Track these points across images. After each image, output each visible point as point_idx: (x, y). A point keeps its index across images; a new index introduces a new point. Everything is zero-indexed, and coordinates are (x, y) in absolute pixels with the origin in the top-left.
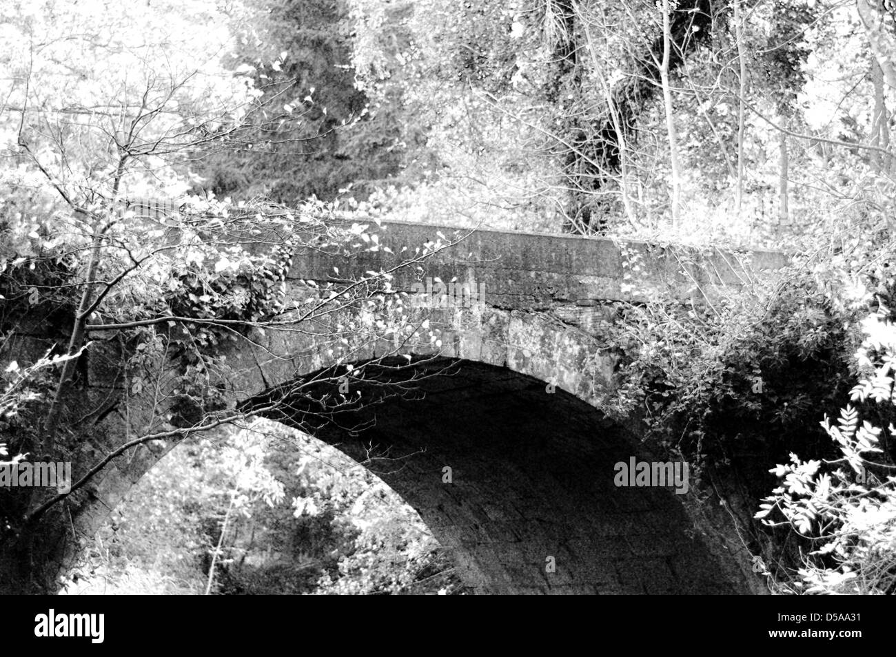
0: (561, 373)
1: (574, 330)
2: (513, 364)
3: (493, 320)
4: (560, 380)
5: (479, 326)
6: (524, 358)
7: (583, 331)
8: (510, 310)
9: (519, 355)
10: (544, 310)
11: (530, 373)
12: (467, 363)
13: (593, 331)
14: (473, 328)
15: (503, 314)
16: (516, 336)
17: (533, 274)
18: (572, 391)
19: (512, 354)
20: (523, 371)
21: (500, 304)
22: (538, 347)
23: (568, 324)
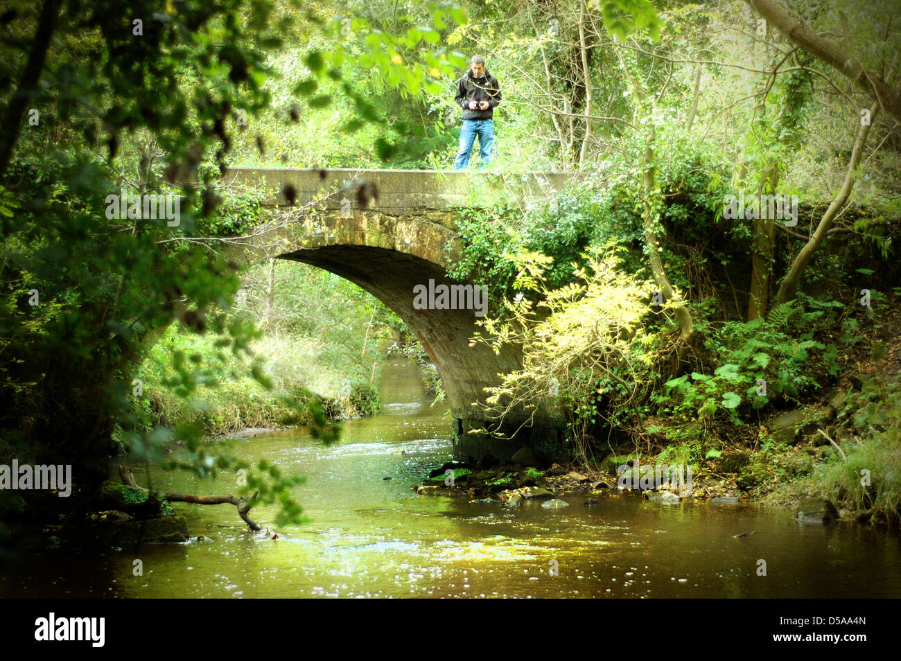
0: (430, 252)
1: (438, 226)
2: (398, 247)
3: (386, 223)
4: (429, 255)
5: (378, 227)
6: (406, 244)
7: (445, 226)
8: (398, 216)
9: (402, 242)
10: (420, 215)
11: (409, 252)
12: (370, 248)
13: (451, 226)
14: (374, 228)
15: (394, 219)
16: (401, 232)
17: (412, 195)
18: (436, 262)
19: (398, 242)
20: (405, 251)
21: (391, 213)
22: (415, 237)
23: (435, 223)
